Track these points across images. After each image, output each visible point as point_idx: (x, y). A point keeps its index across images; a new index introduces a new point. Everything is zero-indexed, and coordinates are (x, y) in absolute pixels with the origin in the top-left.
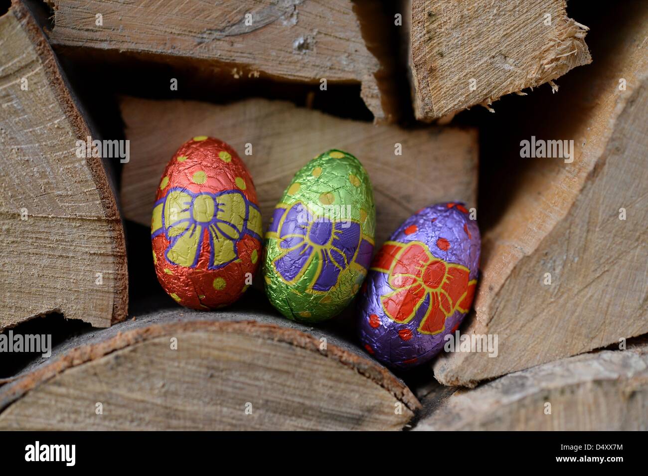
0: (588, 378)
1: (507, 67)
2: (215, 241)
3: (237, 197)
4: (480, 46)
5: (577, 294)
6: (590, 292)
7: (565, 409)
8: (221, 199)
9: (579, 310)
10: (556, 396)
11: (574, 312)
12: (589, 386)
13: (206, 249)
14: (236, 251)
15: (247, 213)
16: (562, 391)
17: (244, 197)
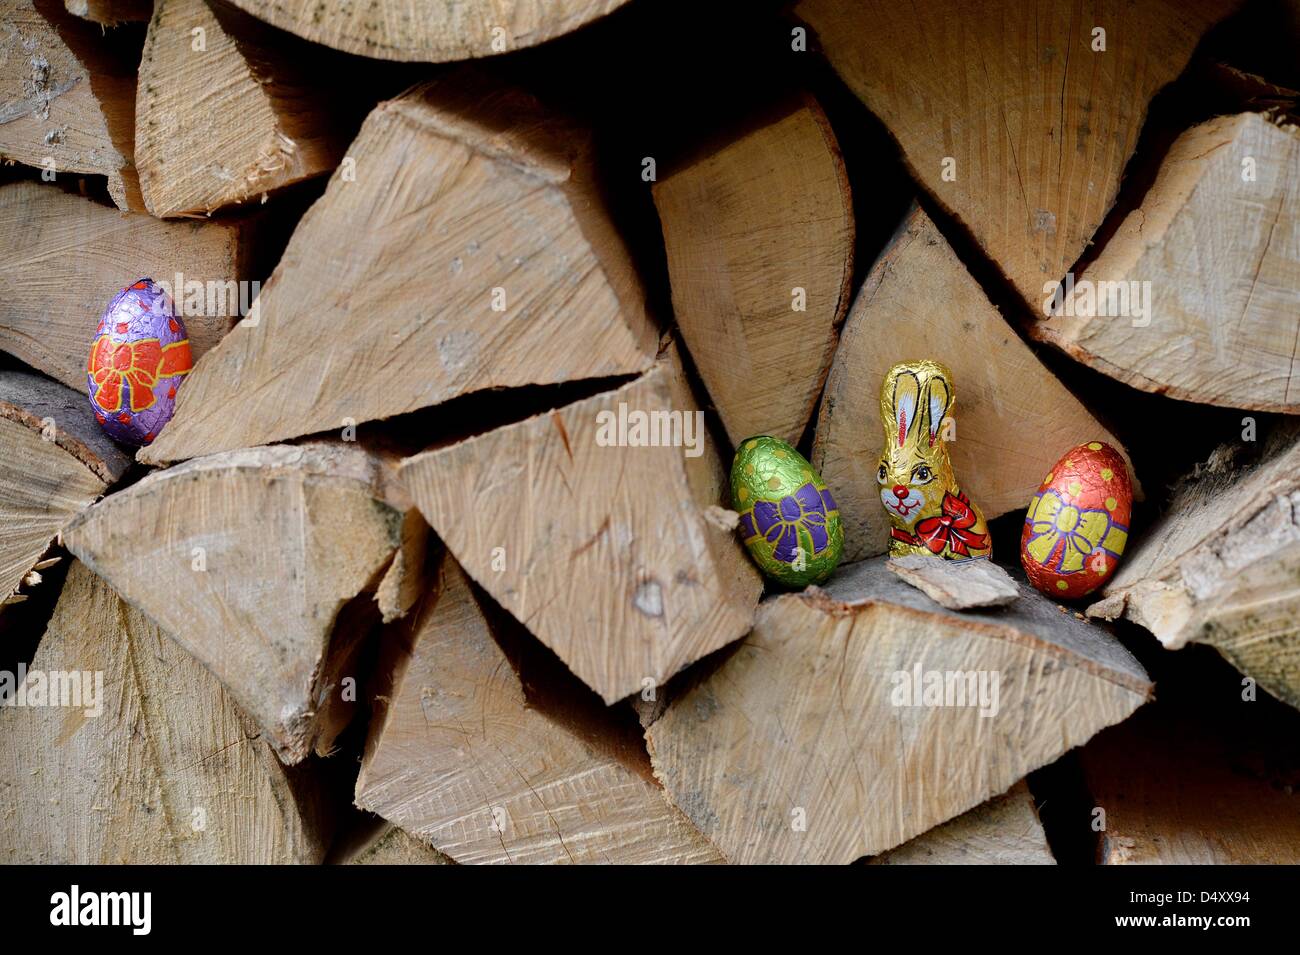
0: (234, 464)
1: (222, 176)
2: (1067, 550)
3: (1102, 517)
4: (197, 155)
5: (256, 392)
6: (268, 390)
7: (211, 490)
8: (1084, 516)
9: (258, 405)
10: (204, 477)
11: (253, 407)
12: (234, 471)
13: (1058, 553)
14: (1083, 564)
15: (1107, 532)
16: (210, 474)
17: (1109, 517)
